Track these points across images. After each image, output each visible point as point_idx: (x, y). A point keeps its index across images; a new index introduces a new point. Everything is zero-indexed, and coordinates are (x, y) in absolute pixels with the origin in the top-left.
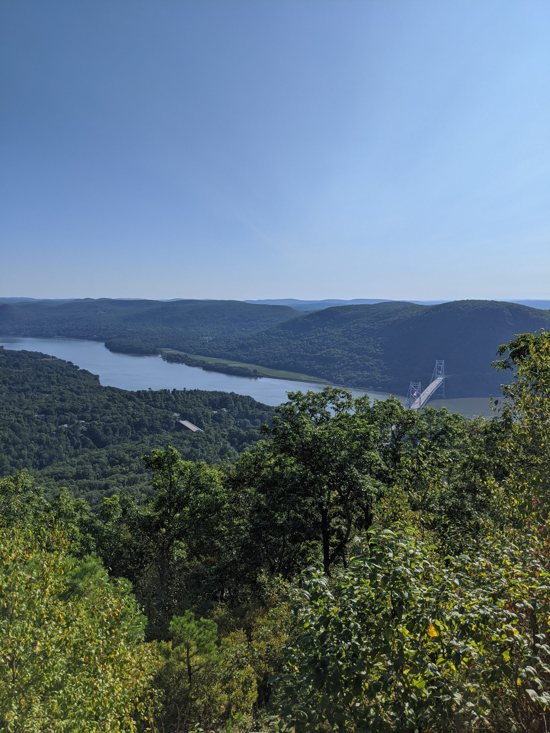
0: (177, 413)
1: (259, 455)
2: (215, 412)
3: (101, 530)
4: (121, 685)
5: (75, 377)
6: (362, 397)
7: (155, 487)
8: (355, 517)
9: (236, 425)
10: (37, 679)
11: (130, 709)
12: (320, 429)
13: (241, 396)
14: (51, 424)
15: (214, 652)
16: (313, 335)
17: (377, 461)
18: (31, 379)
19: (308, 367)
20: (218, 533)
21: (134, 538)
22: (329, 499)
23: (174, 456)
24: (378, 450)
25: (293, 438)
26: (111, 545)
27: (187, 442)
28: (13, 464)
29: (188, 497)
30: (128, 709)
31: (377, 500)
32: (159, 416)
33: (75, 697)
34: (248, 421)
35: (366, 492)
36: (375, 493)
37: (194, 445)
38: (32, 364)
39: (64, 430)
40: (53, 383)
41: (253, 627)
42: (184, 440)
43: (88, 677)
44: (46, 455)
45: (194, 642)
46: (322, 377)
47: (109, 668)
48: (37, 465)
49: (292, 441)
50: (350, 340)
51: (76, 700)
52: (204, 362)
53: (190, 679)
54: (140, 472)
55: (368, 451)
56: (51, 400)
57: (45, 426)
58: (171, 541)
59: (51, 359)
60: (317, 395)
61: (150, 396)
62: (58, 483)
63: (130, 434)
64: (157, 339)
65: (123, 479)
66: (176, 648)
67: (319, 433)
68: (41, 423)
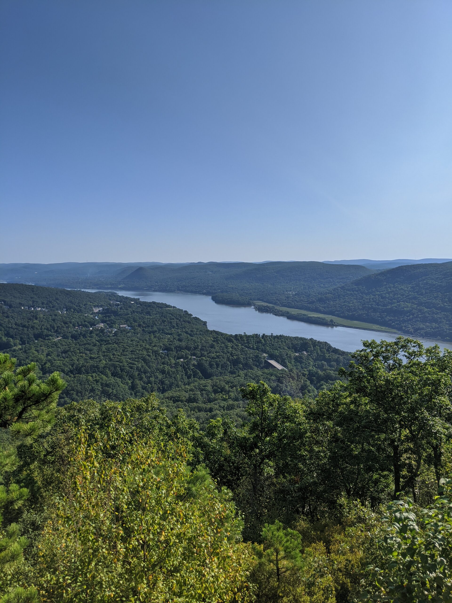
0: (266, 353)
1: (337, 394)
2: (297, 354)
3: (207, 445)
4: (224, 576)
5: (189, 322)
6: (432, 347)
7: (250, 414)
8: (425, 454)
9: (315, 366)
10: (161, 561)
11: (230, 597)
12: (393, 374)
13: (319, 342)
14: (171, 358)
15: (299, 559)
16: (384, 291)
17: (447, 405)
18: (158, 323)
19: (380, 318)
20: (301, 457)
21: (233, 454)
22: (400, 436)
23: (265, 389)
24: (447, 395)
25: (367, 380)
26: (215, 458)
27: (273, 378)
28: (144, 388)
29: (276, 424)
30: (229, 596)
31: (446, 440)
32: (251, 355)
33: (189, 580)
34: (325, 363)
35: (436, 433)
36: (444, 434)
37: (279, 380)
38: (159, 312)
39: (181, 363)
40: (174, 327)
41: (332, 541)
42: (271, 376)
43: (199, 565)
44: (167, 382)
45: (282, 548)
46: (393, 327)
47: (214, 561)
48: (160, 390)
49: (367, 384)
50: (419, 295)
51: (189, 583)
52: (288, 313)
53: (278, 579)
54: (236, 399)
55: (438, 396)
56: (172, 340)
57: (167, 360)
58: (263, 459)
59: (173, 308)
60: (390, 344)
61: (245, 339)
62: (175, 405)
63: (229, 369)
64: (251, 293)
65: (223, 405)
66: (267, 551)
67: (392, 377)
68: (165, 357)
